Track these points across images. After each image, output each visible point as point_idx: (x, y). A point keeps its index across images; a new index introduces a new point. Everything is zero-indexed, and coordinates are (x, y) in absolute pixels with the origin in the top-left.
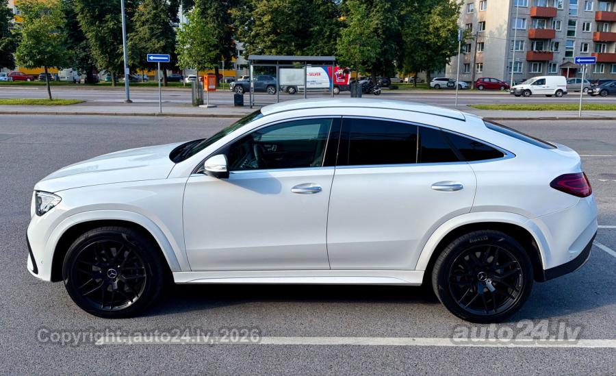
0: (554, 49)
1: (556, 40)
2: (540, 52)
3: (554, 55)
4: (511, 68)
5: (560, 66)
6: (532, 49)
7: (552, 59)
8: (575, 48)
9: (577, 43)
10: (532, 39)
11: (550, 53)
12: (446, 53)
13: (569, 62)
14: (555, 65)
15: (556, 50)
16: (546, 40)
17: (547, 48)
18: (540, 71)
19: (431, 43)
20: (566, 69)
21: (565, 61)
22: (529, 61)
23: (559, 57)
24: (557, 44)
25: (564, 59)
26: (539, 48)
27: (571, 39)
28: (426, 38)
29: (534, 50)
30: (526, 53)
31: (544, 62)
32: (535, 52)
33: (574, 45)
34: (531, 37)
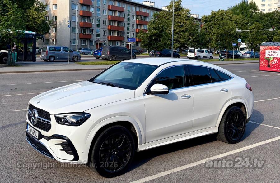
0: (91, 33)
1: (92, 28)
2: (86, 34)
3: (92, 36)
4: (72, 42)
5: (95, 42)
6: (82, 33)
7: (91, 38)
8: (100, 32)
9: (101, 31)
10: (81, 27)
11: (90, 35)
12: (40, 33)
13: (98, 40)
14: (92, 41)
15: (93, 33)
16: (88, 28)
17: (89, 33)
18: (86, 44)
19: (31, 26)
20: (98, 43)
21: (97, 39)
22: (81, 39)
23: (94, 37)
24: (93, 31)
25: (96, 38)
26: (85, 32)
27: (98, 28)
28: (28, 23)
29: (83, 33)
30: (79, 34)
31: (88, 39)
32: (83, 34)
33: (100, 31)
34: (81, 26)
